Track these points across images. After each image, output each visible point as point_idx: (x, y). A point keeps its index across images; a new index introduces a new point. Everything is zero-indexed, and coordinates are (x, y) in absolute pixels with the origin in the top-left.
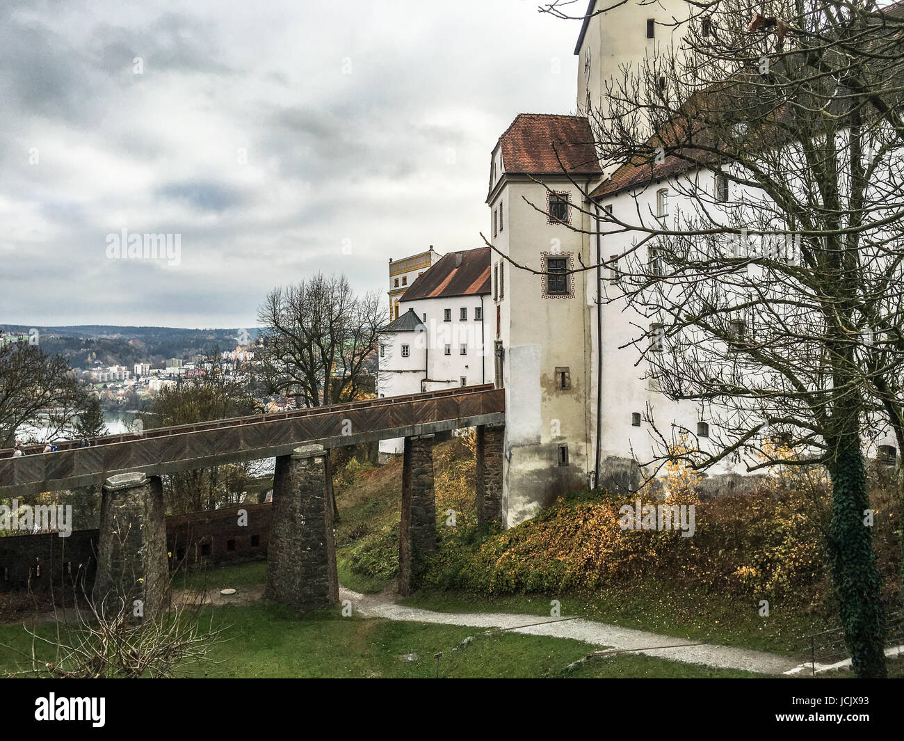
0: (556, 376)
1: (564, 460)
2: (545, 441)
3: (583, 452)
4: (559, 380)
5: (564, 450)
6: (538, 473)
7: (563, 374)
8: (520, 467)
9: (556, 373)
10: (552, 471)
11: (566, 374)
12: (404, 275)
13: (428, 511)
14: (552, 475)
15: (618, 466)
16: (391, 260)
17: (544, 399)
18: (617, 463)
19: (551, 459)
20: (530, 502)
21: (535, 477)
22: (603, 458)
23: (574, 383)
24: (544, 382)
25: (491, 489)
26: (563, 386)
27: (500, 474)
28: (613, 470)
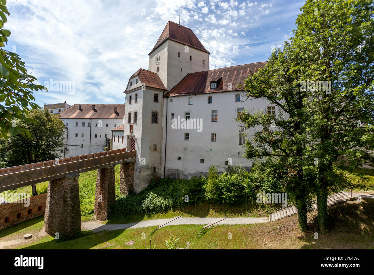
0: (153, 147)
1: (155, 171)
2: (150, 165)
3: (160, 168)
4: (154, 147)
5: (155, 168)
6: (148, 175)
7: (155, 146)
8: (143, 174)
9: (154, 146)
10: (152, 174)
11: (156, 146)
12: (52, 110)
13: (113, 191)
14: (152, 175)
15: (172, 171)
16: (45, 104)
17: (150, 153)
18: (172, 170)
19: (152, 171)
20: (146, 184)
21: (147, 176)
22: (166, 169)
23: (158, 149)
24: (150, 148)
25: (131, 181)
26: (155, 149)
27: (133, 177)
28: (170, 173)
